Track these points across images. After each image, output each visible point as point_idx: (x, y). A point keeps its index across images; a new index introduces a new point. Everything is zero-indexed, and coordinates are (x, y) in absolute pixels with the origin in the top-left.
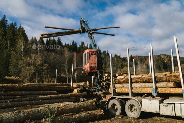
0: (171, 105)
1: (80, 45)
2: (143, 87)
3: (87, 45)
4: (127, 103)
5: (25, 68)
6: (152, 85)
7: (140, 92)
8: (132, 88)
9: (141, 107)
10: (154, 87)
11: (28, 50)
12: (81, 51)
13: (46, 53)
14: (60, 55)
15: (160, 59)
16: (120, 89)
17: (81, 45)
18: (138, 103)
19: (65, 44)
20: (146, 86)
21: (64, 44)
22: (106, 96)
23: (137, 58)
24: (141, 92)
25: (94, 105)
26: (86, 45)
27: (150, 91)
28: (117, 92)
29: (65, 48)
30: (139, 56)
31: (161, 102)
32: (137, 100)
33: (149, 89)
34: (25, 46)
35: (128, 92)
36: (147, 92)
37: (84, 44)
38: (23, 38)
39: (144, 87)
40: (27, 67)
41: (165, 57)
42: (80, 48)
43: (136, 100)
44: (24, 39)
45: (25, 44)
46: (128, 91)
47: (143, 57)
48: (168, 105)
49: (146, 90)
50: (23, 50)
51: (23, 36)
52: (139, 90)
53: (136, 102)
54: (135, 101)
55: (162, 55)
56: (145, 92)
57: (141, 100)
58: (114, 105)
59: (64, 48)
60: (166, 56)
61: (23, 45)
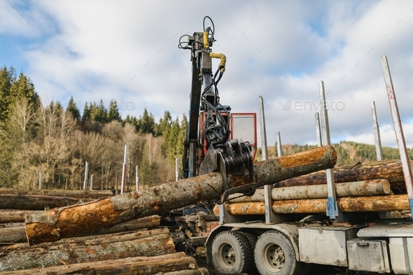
0: (378, 243)
1: (161, 120)
2: (300, 196)
3: (177, 120)
4: (259, 241)
5: (29, 169)
6: (325, 190)
7: (293, 210)
8: (272, 201)
9: (296, 250)
10: (331, 195)
11: (37, 127)
12: (163, 132)
13: (79, 135)
14: (112, 139)
15: (340, 151)
16: (242, 204)
17: (163, 118)
18: (289, 240)
19: (128, 117)
20: (310, 193)
21: (124, 118)
22: (208, 224)
23: (290, 149)
24: (297, 211)
25: (170, 248)
26: (174, 119)
27: (319, 205)
28: (233, 212)
29: (128, 126)
30: (294, 145)
31: (351, 235)
32: (287, 233)
33: (316, 201)
34: (32, 119)
35: (263, 213)
36: (311, 210)
37: (170, 118)
38: (25, 100)
39: (304, 195)
40: (33, 168)
41: (350, 146)
42: (161, 126)
43: (283, 231)
44: (29, 102)
45: (31, 115)
46: (262, 210)
47: (301, 147)
48: (371, 243)
49: (310, 203)
50: (27, 129)
51: (26, 96)
52: (290, 204)
53: (284, 237)
54: (280, 235)
55: (345, 142)
56: (307, 210)
57: (297, 231)
58: (226, 248)
59: (124, 126)
60: (352, 145)
61: (26, 117)
